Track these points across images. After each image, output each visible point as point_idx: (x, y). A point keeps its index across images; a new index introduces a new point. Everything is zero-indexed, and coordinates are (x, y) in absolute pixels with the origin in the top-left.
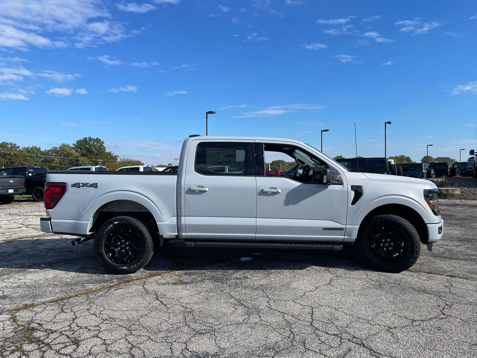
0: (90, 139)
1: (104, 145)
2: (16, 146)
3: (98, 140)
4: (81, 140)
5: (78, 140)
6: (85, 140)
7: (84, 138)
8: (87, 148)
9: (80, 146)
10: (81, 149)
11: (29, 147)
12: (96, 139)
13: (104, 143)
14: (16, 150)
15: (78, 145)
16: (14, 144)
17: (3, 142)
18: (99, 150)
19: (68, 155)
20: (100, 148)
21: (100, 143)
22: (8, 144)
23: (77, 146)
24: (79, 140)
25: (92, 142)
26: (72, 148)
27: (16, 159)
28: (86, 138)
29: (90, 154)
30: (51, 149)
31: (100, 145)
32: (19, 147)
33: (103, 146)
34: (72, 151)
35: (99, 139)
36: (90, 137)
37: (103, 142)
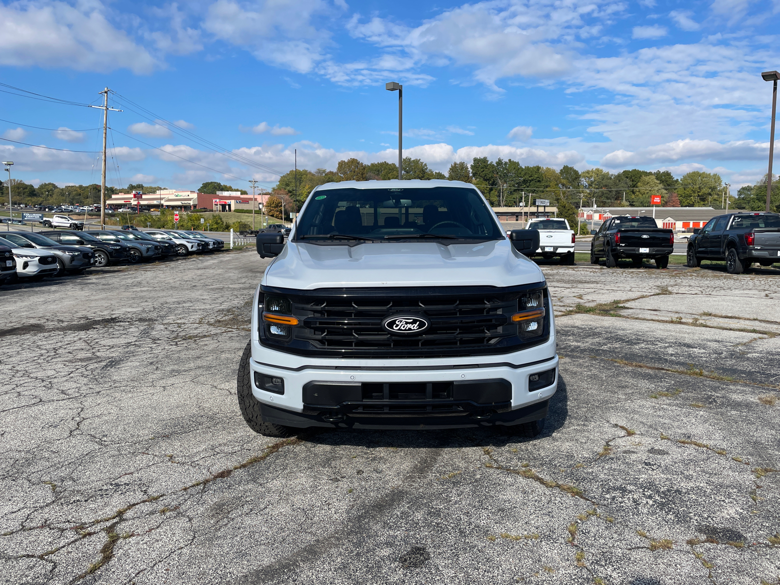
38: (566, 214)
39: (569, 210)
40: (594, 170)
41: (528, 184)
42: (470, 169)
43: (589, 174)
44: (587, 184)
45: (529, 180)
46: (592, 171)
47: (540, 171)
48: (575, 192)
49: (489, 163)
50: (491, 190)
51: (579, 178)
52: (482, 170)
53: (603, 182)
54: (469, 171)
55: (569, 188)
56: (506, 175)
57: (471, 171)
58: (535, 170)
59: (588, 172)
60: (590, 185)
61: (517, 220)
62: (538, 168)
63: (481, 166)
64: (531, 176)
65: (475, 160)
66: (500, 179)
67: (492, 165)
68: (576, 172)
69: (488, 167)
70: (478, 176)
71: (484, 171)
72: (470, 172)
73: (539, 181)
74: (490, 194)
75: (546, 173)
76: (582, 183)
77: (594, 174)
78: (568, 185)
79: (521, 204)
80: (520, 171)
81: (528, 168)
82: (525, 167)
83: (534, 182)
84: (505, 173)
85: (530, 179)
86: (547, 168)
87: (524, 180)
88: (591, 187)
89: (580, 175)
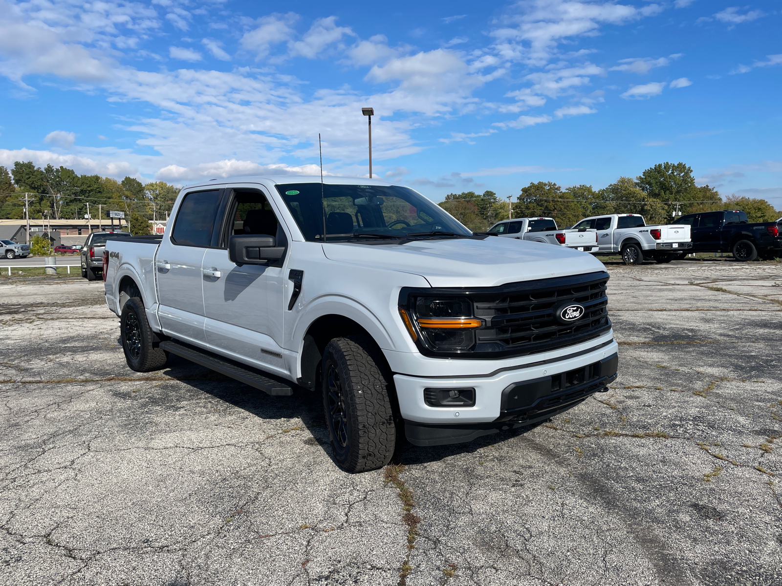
0: (667, 166)
1: (692, 175)
2: (556, 187)
3: (681, 167)
4: (651, 168)
5: (646, 170)
6: (658, 170)
7: (656, 165)
8: (661, 183)
9: (649, 179)
10: (650, 184)
11: (575, 187)
12: (678, 164)
13: (692, 171)
14: (555, 193)
15: (645, 178)
16: (553, 184)
17: (540, 182)
18: (681, 184)
19: (629, 196)
20: (685, 181)
21: (684, 171)
22: (545, 185)
23: (644, 180)
24: (648, 170)
25: (670, 172)
26: (636, 184)
27: (554, 206)
28: (660, 166)
29: (665, 192)
30: (606, 188)
31: (683, 175)
32: (560, 187)
33: (690, 177)
34: (635, 189)
35: (683, 164)
36: (667, 163)
37: (690, 170)
38: (139, 227)
39: (142, 223)
40: (158, 183)
41: (87, 195)
42: (10, 175)
43: (153, 187)
44: (152, 197)
45: (87, 190)
46: (156, 184)
47: (100, 181)
48: (141, 204)
49: (35, 169)
50: (41, 199)
51: (143, 190)
52: (27, 176)
53: (169, 195)
54: (10, 177)
55: (134, 200)
56: (58, 184)
57: (13, 177)
58: (94, 180)
59: (152, 185)
60: (155, 198)
61: (80, 234)
62: (97, 178)
63: (25, 172)
64: (90, 187)
65: (17, 164)
66: (51, 187)
67: (39, 171)
68: (139, 184)
69: (35, 174)
70: (22, 184)
71: (30, 178)
72: (12, 179)
73: (100, 192)
74: (40, 204)
75: (107, 184)
76: (147, 195)
77: (158, 188)
78: (133, 197)
79: (86, 216)
80: (76, 180)
81: (84, 178)
82: (82, 176)
83: (94, 192)
84: (57, 181)
85: (89, 189)
86: (107, 178)
87: (82, 190)
88: (156, 200)
89: (144, 188)
